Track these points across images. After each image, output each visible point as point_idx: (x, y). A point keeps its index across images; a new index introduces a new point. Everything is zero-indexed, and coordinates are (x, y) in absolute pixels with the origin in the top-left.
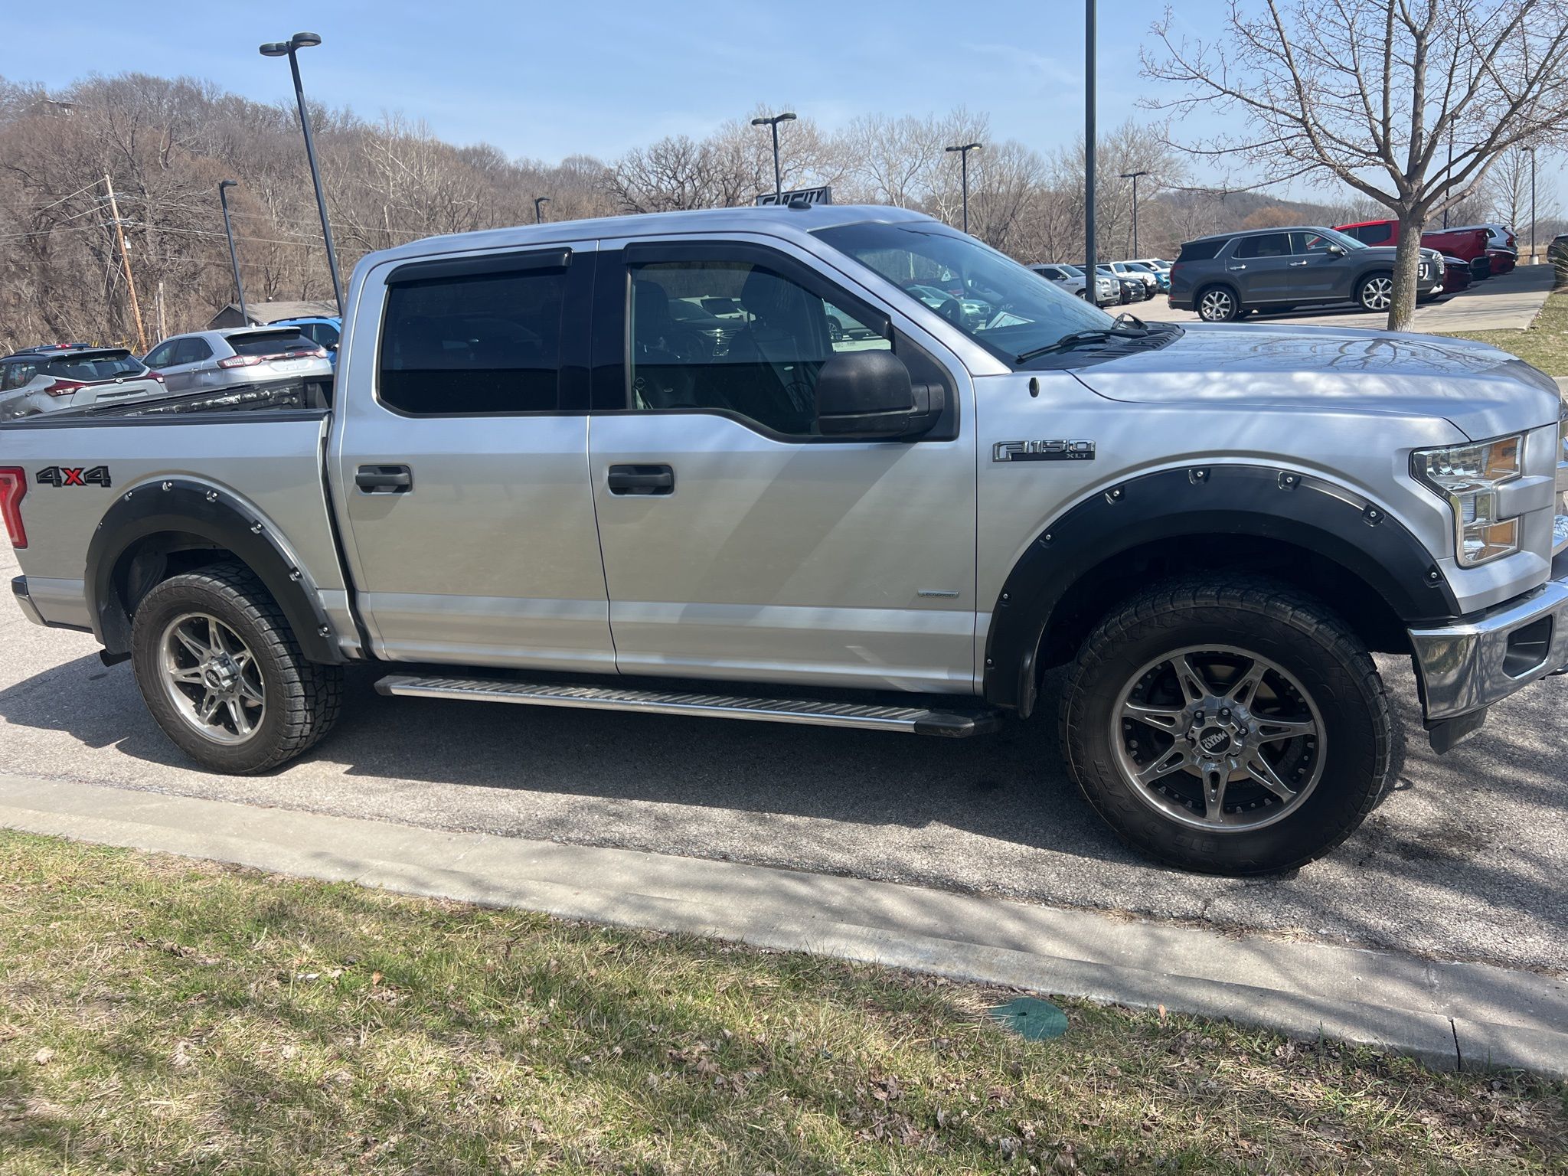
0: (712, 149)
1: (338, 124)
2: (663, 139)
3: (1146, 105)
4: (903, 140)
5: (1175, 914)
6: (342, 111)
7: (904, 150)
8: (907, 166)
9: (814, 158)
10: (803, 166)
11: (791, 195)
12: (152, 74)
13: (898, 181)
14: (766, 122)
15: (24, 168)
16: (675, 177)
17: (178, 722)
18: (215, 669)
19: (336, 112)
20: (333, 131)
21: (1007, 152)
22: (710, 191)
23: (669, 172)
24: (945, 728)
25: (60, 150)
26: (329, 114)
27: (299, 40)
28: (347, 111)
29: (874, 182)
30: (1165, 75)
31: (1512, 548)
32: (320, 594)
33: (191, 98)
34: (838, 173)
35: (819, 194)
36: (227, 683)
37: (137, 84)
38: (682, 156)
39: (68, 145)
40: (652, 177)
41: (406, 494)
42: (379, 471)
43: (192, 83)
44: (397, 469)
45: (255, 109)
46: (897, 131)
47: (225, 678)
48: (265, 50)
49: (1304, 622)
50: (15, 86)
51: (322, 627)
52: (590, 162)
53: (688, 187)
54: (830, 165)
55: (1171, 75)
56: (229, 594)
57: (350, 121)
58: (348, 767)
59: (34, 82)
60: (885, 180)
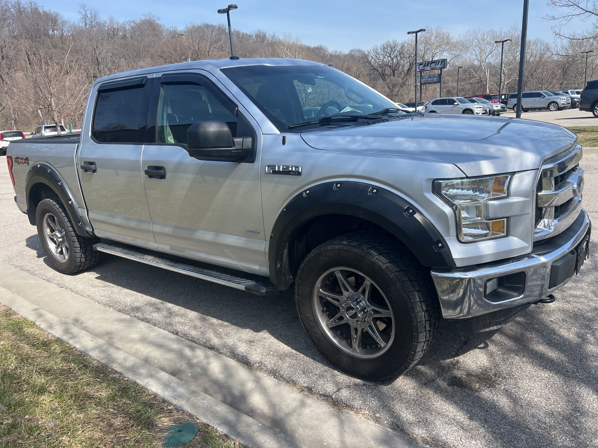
0: (406, 45)
1: (270, 39)
2: (387, 41)
3: (549, 18)
4: (488, 39)
5: (321, 393)
6: (272, 34)
7: (488, 43)
8: (488, 50)
9: (448, 48)
10: (444, 51)
11: (430, 62)
12: (210, 23)
13: (484, 56)
14: (413, 33)
15: (165, 57)
16: (390, 56)
17: (49, 252)
18: (56, 234)
19: (270, 35)
20: (268, 42)
21: (535, 43)
22: (404, 61)
23: (388, 55)
24: (255, 291)
25: (175, 50)
26: (267, 36)
27: (230, 7)
28: (274, 34)
29: (474, 57)
30: (558, 4)
31: (503, 234)
32: (79, 210)
33: (223, 31)
34: (458, 53)
35: (442, 62)
36: (60, 240)
37: (205, 27)
38: (393, 48)
39: (178, 49)
40: (381, 56)
41: (95, 173)
42: (89, 164)
43: (223, 26)
44: (92, 163)
45: (243, 34)
46: (486, 36)
47: (60, 238)
48: (220, 11)
49: (381, 262)
50: (168, 28)
51: (79, 222)
52: (360, 51)
53: (395, 60)
54: (455, 50)
55: (561, 5)
56: (56, 207)
57: (275, 38)
58: (98, 275)
59: (174, 27)
60: (478, 56)
